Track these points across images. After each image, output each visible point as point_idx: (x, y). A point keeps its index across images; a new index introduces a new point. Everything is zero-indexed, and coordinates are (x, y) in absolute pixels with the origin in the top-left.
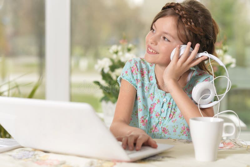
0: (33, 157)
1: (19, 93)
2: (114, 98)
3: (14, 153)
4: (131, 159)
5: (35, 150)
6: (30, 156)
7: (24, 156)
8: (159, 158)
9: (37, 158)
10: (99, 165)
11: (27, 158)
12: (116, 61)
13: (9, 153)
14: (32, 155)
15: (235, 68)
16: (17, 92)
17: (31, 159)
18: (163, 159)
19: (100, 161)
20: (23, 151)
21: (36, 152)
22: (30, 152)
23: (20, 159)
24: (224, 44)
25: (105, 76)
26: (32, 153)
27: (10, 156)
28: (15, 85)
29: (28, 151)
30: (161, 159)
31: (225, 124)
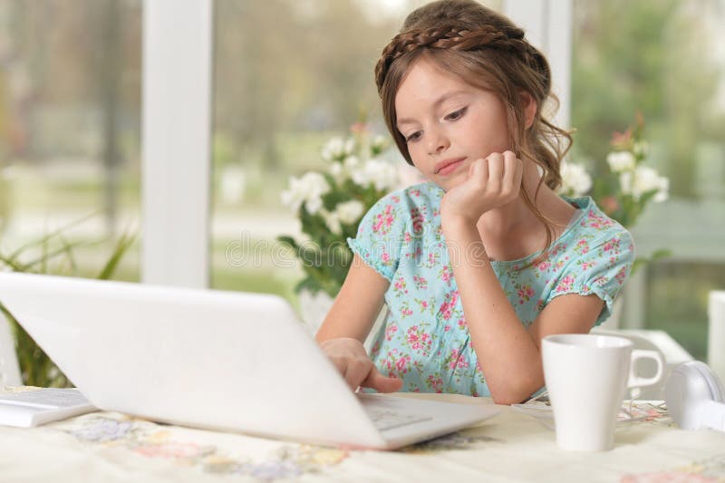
0: (129, 436)
1: (73, 266)
2: (333, 284)
3: (78, 425)
4: (389, 441)
5: (133, 418)
6: (119, 434)
7: (105, 433)
8: (462, 442)
9: (140, 438)
10: (305, 457)
11: (113, 440)
12: (340, 181)
13: (65, 426)
14: (126, 432)
15: (666, 203)
16: (67, 264)
17: (123, 441)
18: (471, 445)
19: (308, 448)
20: (102, 420)
21: (136, 424)
22: (119, 423)
23: (96, 440)
24: (637, 137)
25: (310, 223)
26: (124, 426)
27: (68, 432)
28: (61, 246)
29: (114, 420)
30: (465, 443)
31: (636, 354)
